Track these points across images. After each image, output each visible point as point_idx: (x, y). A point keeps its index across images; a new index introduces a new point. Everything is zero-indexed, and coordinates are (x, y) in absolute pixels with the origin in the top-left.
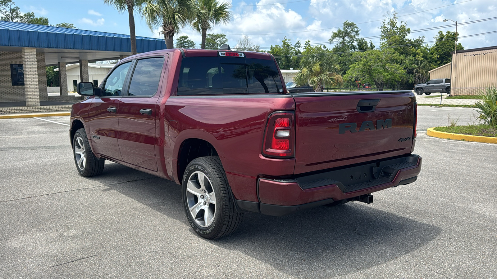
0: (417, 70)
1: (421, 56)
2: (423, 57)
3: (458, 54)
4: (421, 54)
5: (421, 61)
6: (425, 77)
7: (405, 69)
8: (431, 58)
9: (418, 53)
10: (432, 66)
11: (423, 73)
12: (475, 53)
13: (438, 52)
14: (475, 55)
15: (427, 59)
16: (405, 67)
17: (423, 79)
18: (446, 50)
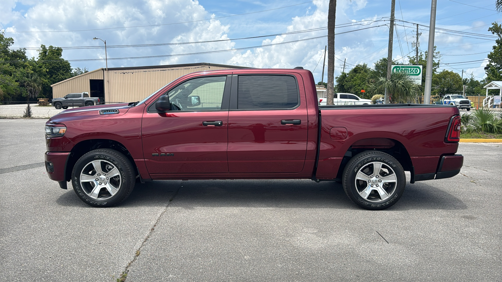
0: (28, 83)
1: (30, 69)
2: (32, 70)
3: (109, 71)
4: (31, 67)
5: (31, 74)
6: (37, 91)
7: (16, 81)
8: (40, 71)
9: (27, 66)
10: (42, 80)
11: (34, 87)
12: (124, 71)
13: (46, 66)
14: (124, 73)
15: (36, 72)
16: (17, 80)
17: (35, 93)
18: (54, 64)
